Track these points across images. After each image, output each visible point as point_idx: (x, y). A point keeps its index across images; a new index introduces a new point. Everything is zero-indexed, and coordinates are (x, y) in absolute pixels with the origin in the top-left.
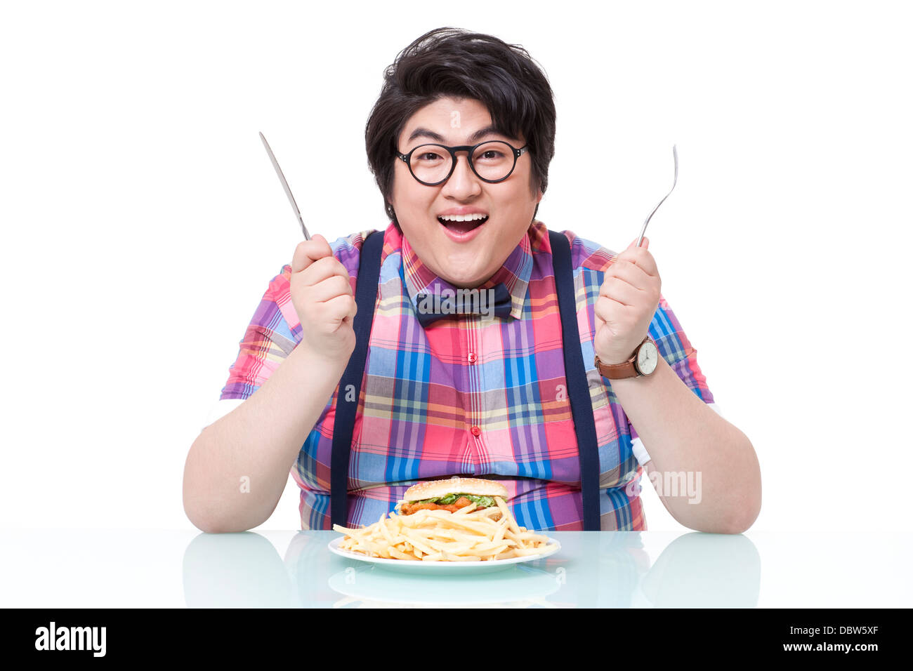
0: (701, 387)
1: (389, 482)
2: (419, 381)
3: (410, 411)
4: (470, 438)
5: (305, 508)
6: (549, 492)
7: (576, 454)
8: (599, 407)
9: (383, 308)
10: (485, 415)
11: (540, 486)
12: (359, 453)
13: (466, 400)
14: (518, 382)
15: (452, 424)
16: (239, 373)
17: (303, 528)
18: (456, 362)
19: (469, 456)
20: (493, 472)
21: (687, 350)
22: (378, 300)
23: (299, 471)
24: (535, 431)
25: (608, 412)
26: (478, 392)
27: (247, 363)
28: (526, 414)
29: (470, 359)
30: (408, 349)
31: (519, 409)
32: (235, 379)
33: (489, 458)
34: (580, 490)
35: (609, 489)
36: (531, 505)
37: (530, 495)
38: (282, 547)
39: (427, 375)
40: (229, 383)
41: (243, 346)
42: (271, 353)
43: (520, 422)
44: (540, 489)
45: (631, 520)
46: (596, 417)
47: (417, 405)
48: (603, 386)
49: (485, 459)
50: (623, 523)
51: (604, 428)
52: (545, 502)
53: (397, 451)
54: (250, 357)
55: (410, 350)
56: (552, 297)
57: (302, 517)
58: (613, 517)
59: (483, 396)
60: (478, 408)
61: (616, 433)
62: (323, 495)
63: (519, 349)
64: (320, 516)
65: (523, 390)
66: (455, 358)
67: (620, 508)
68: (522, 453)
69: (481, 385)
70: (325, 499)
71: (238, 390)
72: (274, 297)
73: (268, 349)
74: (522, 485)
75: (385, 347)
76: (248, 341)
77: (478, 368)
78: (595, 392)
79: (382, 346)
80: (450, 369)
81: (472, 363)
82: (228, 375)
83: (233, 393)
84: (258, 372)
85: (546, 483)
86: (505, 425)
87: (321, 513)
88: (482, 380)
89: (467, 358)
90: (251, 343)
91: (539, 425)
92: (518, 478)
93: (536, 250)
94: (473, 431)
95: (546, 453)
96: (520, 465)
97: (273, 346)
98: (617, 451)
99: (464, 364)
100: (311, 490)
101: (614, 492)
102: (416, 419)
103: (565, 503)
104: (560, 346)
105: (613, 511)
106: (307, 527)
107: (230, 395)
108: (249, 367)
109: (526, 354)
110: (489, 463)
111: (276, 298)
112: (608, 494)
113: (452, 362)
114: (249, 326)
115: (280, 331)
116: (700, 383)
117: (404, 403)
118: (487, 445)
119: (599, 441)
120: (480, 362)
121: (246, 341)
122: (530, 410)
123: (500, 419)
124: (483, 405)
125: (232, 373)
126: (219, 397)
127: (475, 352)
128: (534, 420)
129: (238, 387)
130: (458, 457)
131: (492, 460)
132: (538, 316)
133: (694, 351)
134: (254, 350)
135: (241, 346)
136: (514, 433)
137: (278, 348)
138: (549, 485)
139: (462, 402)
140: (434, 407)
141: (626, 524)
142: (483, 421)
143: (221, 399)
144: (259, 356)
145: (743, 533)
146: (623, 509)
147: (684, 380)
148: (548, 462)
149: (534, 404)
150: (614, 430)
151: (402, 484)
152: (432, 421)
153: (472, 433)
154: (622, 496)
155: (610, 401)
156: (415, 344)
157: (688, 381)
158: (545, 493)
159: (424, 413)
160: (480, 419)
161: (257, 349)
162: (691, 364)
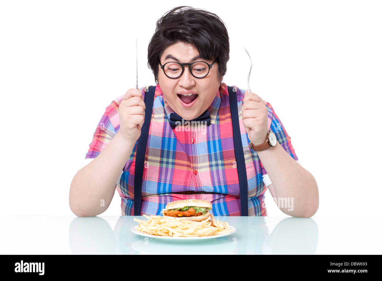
0: (293, 153)
1: (159, 194)
2: (171, 150)
3: (167, 163)
4: (193, 175)
5: (123, 206)
6: (226, 199)
7: (238, 183)
8: (248, 162)
9: (155, 118)
10: (199, 165)
11: (223, 196)
12: (146, 181)
13: (191, 159)
14: (213, 151)
15: (185, 169)
16: (93, 147)
17: (122, 215)
18: (186, 143)
19: (193, 183)
20: (203, 190)
21: (287, 137)
22: (153, 115)
23: (121, 188)
24: (221, 173)
25: (252, 165)
26: (196, 155)
27: (96, 143)
28: (217, 165)
29: (192, 141)
30: (167, 136)
31: (214, 163)
32: (92, 150)
33: (201, 185)
34: (240, 198)
35: (252, 197)
36: (219, 204)
37: (218, 200)
38: (113, 225)
39: (175, 147)
40: (89, 151)
41: (95, 136)
42: (106, 139)
43: (214, 168)
44: (223, 198)
45: (261, 211)
46: (246, 167)
47: (171, 160)
48: (250, 154)
49: (200, 185)
50: (257, 213)
51: (250, 172)
52: (225, 203)
53: (162, 180)
54: (98, 140)
55: (168, 137)
56: (229, 115)
57: (122, 210)
58: (253, 210)
59: (198, 157)
60: (196, 162)
61: (255, 173)
62: (130, 200)
63: (214, 137)
64: (129, 209)
65: (215, 154)
66: (186, 141)
67: (256, 206)
68: (215, 182)
69: (197, 153)
70: (131, 201)
71: (93, 154)
72: (107, 114)
73: (105, 137)
74: (215, 196)
75: (157, 135)
76: (97, 133)
77: (196, 145)
78: (246, 156)
79: (155, 135)
80: (184, 146)
81: (193, 143)
82: (89, 148)
83: (91, 156)
84: (101, 147)
85: (225, 195)
86: (208, 170)
87: (130, 208)
88: (197, 150)
89: (191, 141)
90: (98, 134)
91: (222, 170)
92: (214, 193)
93: (222, 94)
94: (194, 172)
95: (225, 182)
96: (214, 187)
97: (107, 136)
98: (255, 181)
99: (190, 143)
100: (125, 197)
101: (254, 199)
102: (170, 166)
103: (233, 203)
104: (232, 136)
105: (253, 207)
106: (124, 214)
107: (90, 157)
108: (97, 145)
109: (217, 139)
110: (201, 186)
111: (108, 115)
112: (252, 200)
113: (184, 143)
114: (97, 127)
115: (110, 129)
116: (293, 152)
117: (165, 160)
118: (200, 178)
119: (247, 177)
120: (197, 143)
121: (96, 134)
122: (219, 163)
123: (205, 167)
124: (198, 161)
125: (91, 148)
126: (85, 157)
127: (194, 138)
128: (220, 168)
129: (93, 153)
130: (188, 183)
131: (202, 185)
132: (222, 123)
133: (290, 138)
134: (99, 137)
135: (94, 135)
136: (212, 173)
137: (110, 137)
138: (227, 196)
139: (189, 160)
140: (177, 161)
141: (258, 213)
142: (199, 168)
143: (86, 158)
144: (102, 140)
145: (311, 217)
146: (258, 206)
147: (286, 150)
148: (226, 186)
149: (220, 161)
150: (254, 172)
151: (164, 195)
152: (177, 167)
153: (194, 173)
154: (257, 200)
155: (253, 160)
156: (170, 134)
157: (288, 150)
158: (225, 199)
159: (173, 164)
160: (197, 167)
161: (101, 137)
162: (289, 143)
